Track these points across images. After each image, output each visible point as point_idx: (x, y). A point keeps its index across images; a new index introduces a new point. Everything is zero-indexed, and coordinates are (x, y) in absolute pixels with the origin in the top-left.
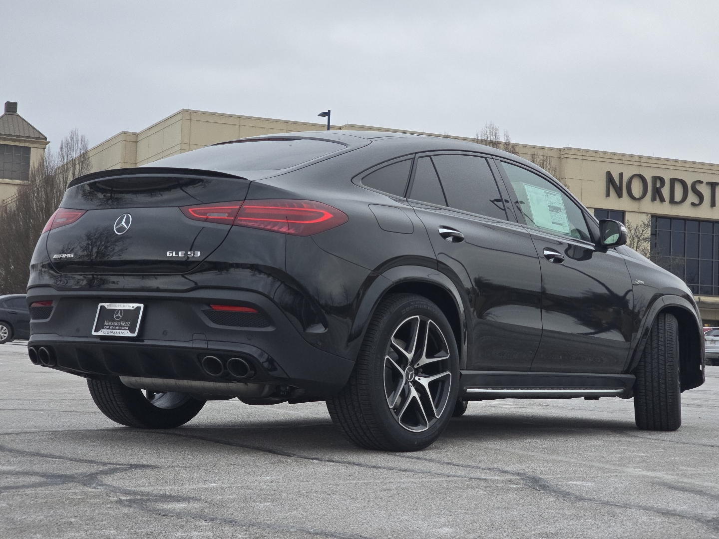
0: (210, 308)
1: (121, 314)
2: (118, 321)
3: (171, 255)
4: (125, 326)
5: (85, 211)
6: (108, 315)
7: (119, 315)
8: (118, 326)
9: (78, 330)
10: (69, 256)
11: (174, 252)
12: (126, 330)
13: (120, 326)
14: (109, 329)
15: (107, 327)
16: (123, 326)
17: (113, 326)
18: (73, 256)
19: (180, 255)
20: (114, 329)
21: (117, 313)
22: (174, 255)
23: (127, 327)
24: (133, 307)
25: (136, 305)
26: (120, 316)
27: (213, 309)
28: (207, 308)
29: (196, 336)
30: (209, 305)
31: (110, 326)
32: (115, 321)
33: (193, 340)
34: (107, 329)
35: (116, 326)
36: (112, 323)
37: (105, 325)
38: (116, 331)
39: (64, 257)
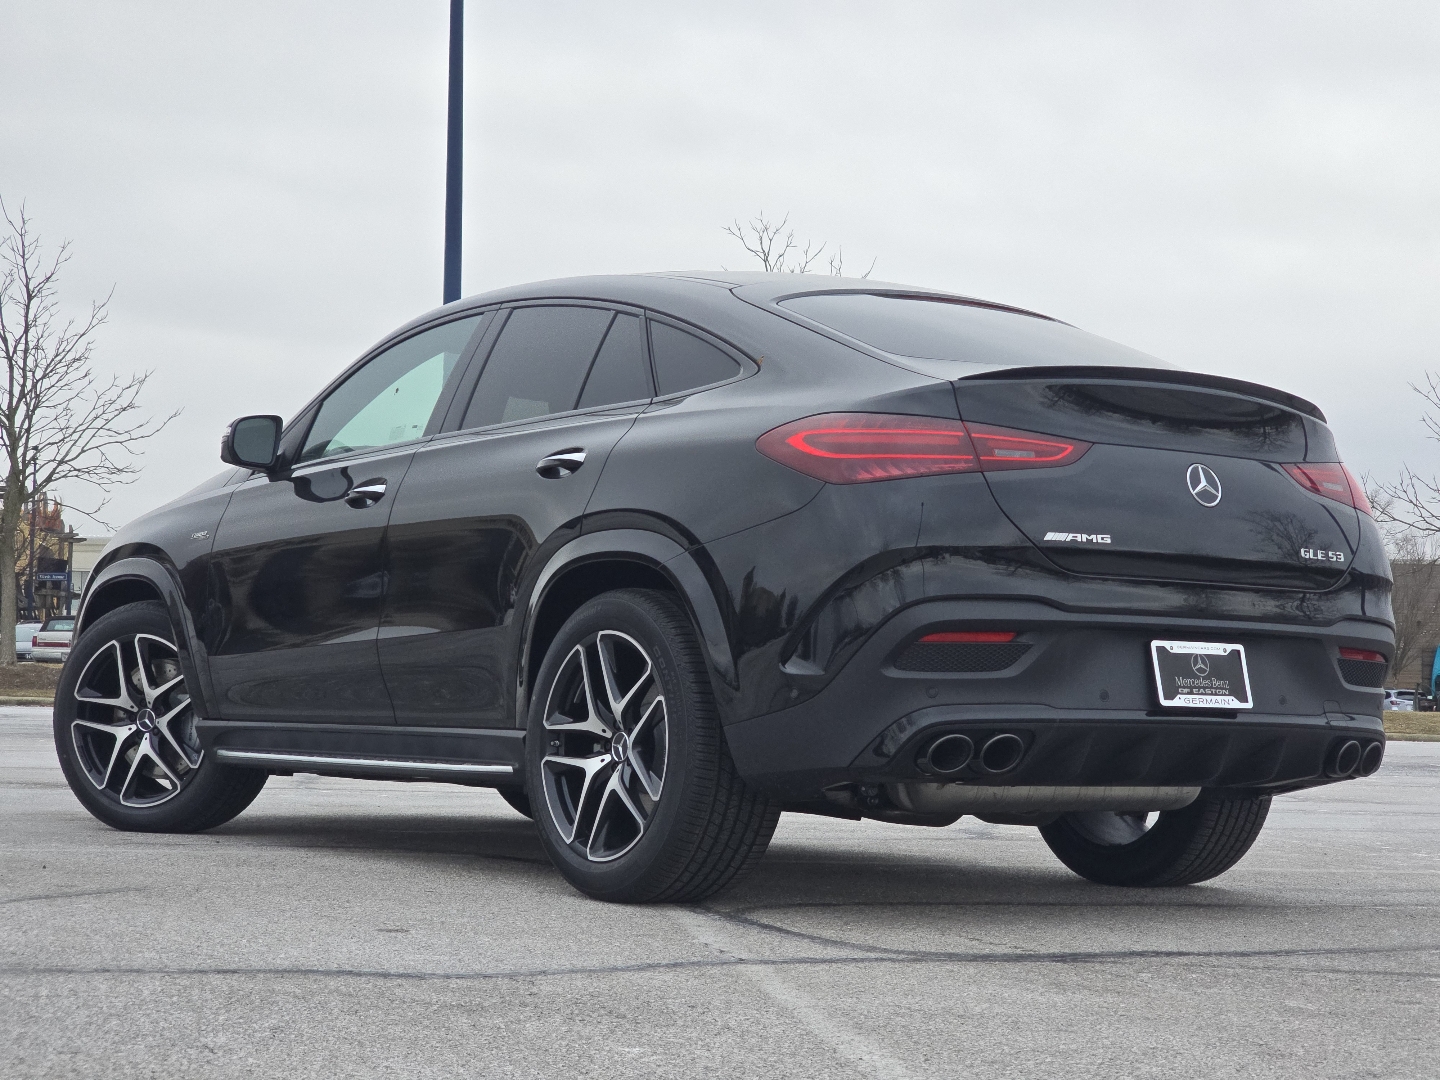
1: (1204, 662)
2: (1204, 678)
4: (1222, 689)
6: (1179, 666)
7: (1200, 665)
8: (1207, 688)
9: (1104, 696)
10: (1097, 538)
11: (1311, 551)
12: (1225, 695)
13: (1212, 687)
14: (1191, 693)
15: (1186, 690)
16: (1218, 688)
17: (1199, 688)
18: (1109, 541)
20: (1202, 694)
21: (1196, 663)
23: (1226, 689)
24: (1225, 651)
25: (1230, 647)
26: (1203, 666)
28: (1339, 654)
29: (1328, 706)
30: (1340, 649)
31: (1191, 688)
32: (1198, 678)
33: (1325, 713)
34: (1188, 693)
35: (1204, 688)
36: (1193, 683)
37: (1180, 687)
38: (1209, 698)
39: (1084, 540)
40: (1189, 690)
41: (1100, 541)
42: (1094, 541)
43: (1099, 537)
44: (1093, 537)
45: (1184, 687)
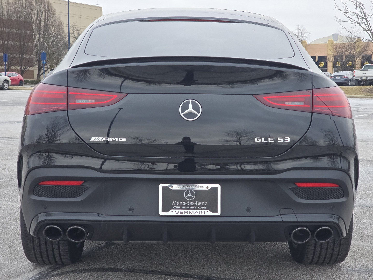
0: (295, 186)
1: (192, 194)
2: (190, 201)
3: (260, 141)
4: (202, 206)
5: (127, 94)
7: (190, 195)
8: (192, 206)
11: (263, 139)
12: (204, 209)
13: (195, 206)
14: (181, 209)
15: (177, 207)
16: (199, 206)
18: (125, 140)
19: (269, 141)
20: (187, 209)
21: (187, 194)
22: (263, 141)
23: (204, 206)
24: (208, 188)
25: (212, 186)
26: (191, 196)
27: (298, 187)
28: (292, 186)
29: (282, 211)
30: (294, 183)
31: (181, 206)
32: (187, 201)
33: (280, 215)
34: (179, 209)
35: (190, 206)
36: (183, 203)
37: (175, 206)
38: (191, 211)
39: (111, 140)
40: (179, 207)
41: (120, 140)
42: (117, 140)
43: (120, 138)
44: (117, 139)
45: (177, 206)
